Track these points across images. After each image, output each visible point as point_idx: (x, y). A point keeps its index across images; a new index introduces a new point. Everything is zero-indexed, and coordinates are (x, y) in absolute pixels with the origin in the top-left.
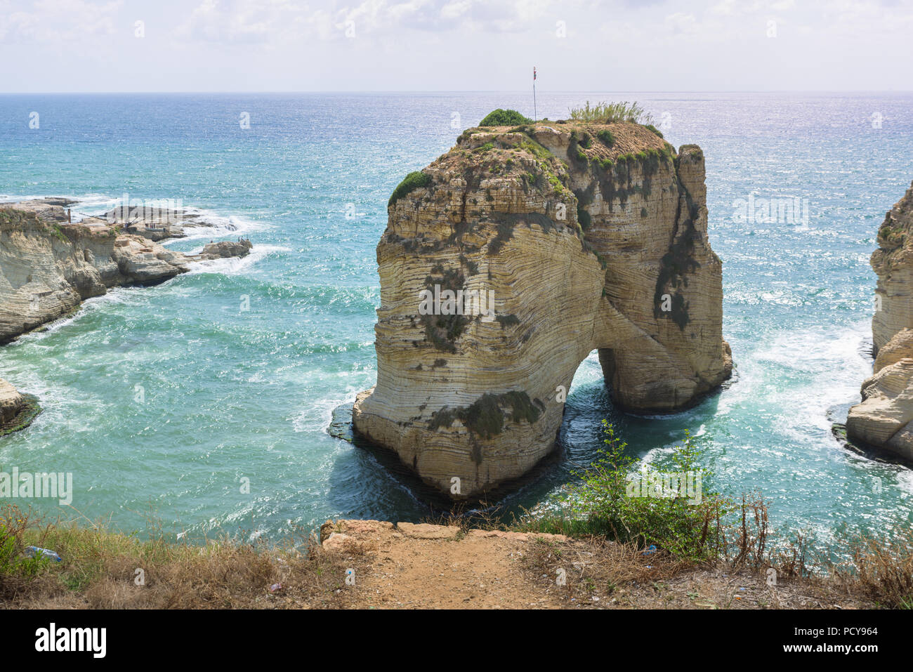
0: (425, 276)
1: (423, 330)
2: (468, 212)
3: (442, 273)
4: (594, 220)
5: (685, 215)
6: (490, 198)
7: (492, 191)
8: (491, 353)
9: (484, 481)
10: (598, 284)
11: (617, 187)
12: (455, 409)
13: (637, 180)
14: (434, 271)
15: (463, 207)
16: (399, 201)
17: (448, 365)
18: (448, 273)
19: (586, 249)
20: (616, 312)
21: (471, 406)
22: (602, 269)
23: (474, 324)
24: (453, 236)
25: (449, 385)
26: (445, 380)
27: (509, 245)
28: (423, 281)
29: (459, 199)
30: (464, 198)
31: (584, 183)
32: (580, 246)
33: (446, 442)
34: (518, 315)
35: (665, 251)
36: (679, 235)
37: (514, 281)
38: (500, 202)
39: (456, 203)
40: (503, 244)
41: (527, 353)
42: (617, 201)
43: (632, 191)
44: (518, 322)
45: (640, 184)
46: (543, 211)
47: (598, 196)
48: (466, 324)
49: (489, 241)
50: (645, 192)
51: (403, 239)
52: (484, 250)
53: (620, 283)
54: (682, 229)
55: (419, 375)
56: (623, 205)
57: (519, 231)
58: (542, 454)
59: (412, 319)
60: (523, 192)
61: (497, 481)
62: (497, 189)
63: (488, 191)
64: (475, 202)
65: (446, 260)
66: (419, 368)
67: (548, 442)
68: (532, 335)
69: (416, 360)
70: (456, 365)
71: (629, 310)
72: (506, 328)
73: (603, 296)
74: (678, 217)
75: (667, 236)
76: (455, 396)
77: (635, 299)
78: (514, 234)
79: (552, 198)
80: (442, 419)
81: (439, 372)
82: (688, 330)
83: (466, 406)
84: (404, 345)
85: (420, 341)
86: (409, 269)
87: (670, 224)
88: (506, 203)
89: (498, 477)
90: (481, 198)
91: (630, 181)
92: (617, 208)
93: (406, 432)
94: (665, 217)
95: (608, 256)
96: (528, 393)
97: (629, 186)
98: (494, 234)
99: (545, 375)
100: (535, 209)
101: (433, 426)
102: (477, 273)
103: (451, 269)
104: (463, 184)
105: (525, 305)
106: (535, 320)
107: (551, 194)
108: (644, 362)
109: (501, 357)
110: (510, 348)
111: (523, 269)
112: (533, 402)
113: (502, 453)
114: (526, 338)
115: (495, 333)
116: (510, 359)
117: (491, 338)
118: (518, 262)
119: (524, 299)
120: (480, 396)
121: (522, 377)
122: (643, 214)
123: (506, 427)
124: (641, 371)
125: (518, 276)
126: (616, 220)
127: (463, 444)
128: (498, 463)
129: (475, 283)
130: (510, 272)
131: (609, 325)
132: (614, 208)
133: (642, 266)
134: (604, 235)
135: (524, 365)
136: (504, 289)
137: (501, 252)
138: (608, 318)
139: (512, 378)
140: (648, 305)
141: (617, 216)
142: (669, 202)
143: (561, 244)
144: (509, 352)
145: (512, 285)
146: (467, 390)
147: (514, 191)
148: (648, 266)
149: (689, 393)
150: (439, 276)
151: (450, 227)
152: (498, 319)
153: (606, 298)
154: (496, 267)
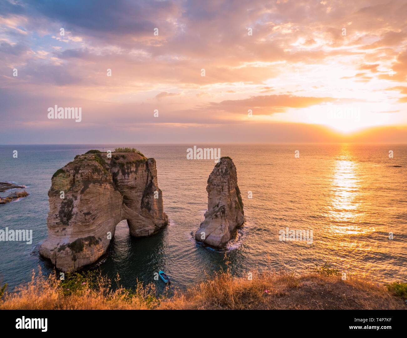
0: (61, 201)
1: (59, 219)
2: (75, 180)
3: (67, 200)
4: (119, 181)
5: (150, 178)
6: (82, 176)
7: (82, 174)
8: (81, 224)
9: (77, 267)
10: (121, 200)
11: (126, 171)
12: (67, 244)
13: (133, 169)
15: (74, 179)
16: (54, 178)
17: (66, 230)
18: (68, 200)
19: (115, 190)
20: (128, 208)
21: (73, 242)
22: (122, 196)
23: (75, 216)
24: (70, 188)
25: (67, 236)
26: (65, 235)
27: (88, 190)
28: (61, 203)
29: (72, 176)
30: (74, 176)
31: (116, 170)
32: (114, 189)
33: (63, 255)
34: (91, 212)
35: (144, 189)
36: (148, 184)
37: (90, 201)
38: (85, 177)
39: (71, 178)
40: (86, 190)
41: (95, 224)
42: (127, 175)
43: (131, 172)
44: (91, 214)
45: (134, 170)
46: (100, 179)
47: (120, 174)
48: (72, 216)
49: (81, 189)
50: (136, 172)
51: (55, 190)
52: (79, 192)
53: (129, 199)
54: (149, 182)
55: (57, 234)
56: (128, 177)
57: (91, 186)
58: (100, 256)
59: (56, 215)
60: (92, 174)
61: (82, 266)
62: (84, 173)
63: (81, 174)
64: (77, 177)
65: (68, 196)
66: (58, 231)
67: (103, 251)
68: (96, 218)
69: (57, 229)
70: (69, 230)
71: (133, 208)
72: (86, 216)
73: (123, 203)
74: (148, 179)
75: (145, 185)
76: (67, 240)
77: (135, 204)
78: (89, 187)
79: (103, 175)
80: (62, 248)
81: (63, 232)
82: (151, 212)
83: (71, 243)
84: (53, 224)
85: (58, 222)
86: (57, 199)
87: (145, 181)
88: (87, 177)
89: (82, 265)
90: (79, 176)
91: (130, 169)
92: (127, 177)
93: (52, 253)
94: (144, 180)
95: (124, 191)
96: (95, 236)
97: (130, 171)
98: (83, 187)
99: (102, 230)
100: (97, 179)
101: (60, 250)
102: (77, 199)
103: (69, 199)
104: (74, 172)
105: (94, 208)
106: (97, 213)
107: (103, 174)
108: (138, 223)
109: (85, 225)
110: (88, 222)
111: (93, 197)
112: (97, 239)
113: (84, 257)
114: (94, 219)
115: (82, 218)
116: (88, 226)
117: (81, 220)
118: (91, 195)
119: (94, 206)
120: (77, 239)
121: (93, 231)
122: (136, 179)
123: (86, 248)
124: (137, 225)
125: (91, 200)
126: (126, 181)
127: (69, 255)
128: (82, 260)
129: (76, 203)
130: (88, 198)
131: (126, 212)
132: (126, 177)
133: (136, 194)
134: (123, 185)
135: (94, 227)
136: (86, 204)
137: (85, 192)
138: (126, 211)
139: (89, 232)
140: (139, 205)
141: (127, 180)
142: (144, 175)
143: (106, 189)
144: (88, 224)
145: (89, 203)
146: (72, 237)
147: (90, 173)
148: (138, 194)
149: (153, 231)
150: (66, 201)
151: (70, 185)
152: (84, 214)
153: (124, 204)
154: (83, 197)
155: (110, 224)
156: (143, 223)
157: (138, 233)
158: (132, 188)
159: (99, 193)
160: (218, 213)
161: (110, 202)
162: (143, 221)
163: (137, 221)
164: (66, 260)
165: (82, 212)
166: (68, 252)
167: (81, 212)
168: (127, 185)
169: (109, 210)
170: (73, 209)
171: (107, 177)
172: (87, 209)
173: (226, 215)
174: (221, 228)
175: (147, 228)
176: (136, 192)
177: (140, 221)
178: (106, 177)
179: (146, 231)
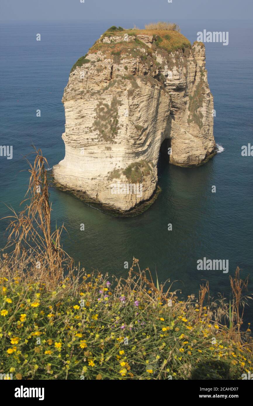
0: (94, 107)
1: (97, 133)
2: (114, 75)
4: (166, 78)
6: (126, 68)
9: (135, 202)
11: (174, 61)
12: (120, 169)
15: (112, 72)
17: (113, 149)
21: (127, 168)
23: (123, 129)
24: (107, 86)
26: (112, 157)
27: (138, 90)
28: (94, 110)
29: (109, 69)
30: (112, 68)
34: (142, 124)
38: (131, 70)
40: (135, 90)
42: (175, 69)
48: (120, 129)
49: (127, 88)
52: (126, 93)
53: (175, 107)
59: (90, 128)
60: (141, 65)
62: (130, 63)
63: (125, 65)
65: (104, 99)
66: (94, 152)
69: (94, 148)
70: (117, 149)
74: (195, 76)
77: (181, 115)
79: (152, 68)
80: (114, 175)
85: (96, 138)
86: (84, 104)
89: (140, 200)
90: (122, 69)
92: (175, 72)
93: (93, 182)
97: (179, 62)
98: (130, 85)
100: (146, 73)
101: (110, 178)
102: (123, 104)
104: (111, 61)
109: (137, 144)
111: (142, 102)
112: (149, 165)
115: (134, 133)
116: (140, 145)
118: (140, 99)
120: (130, 163)
129: (122, 109)
130: (138, 103)
133: (183, 99)
137: (134, 94)
139: (141, 154)
140: (185, 117)
149: (204, 157)
151: (106, 82)
152: (135, 126)
154: (132, 101)
156: (191, 144)
158: (180, 89)
162: (192, 141)
166: (124, 180)
167: (131, 123)
168: (175, 85)
170: (119, 120)
175: (196, 153)
176: (183, 96)
179: (196, 157)
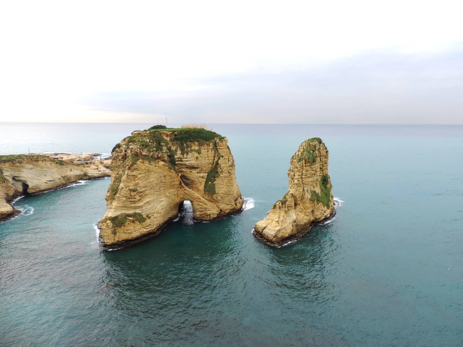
1: (110, 192)
4: (177, 160)
5: (216, 159)
6: (131, 152)
8: (125, 200)
10: (177, 180)
11: (186, 150)
12: (110, 217)
13: (195, 147)
14: (117, 174)
15: (126, 154)
16: (113, 153)
19: (170, 168)
20: (188, 189)
21: (116, 216)
22: (178, 175)
24: (122, 163)
25: (112, 210)
28: (114, 177)
30: (126, 151)
32: (168, 168)
33: (104, 227)
34: (138, 188)
35: (209, 170)
36: (214, 165)
38: (134, 153)
39: (123, 153)
41: (142, 201)
43: (192, 151)
44: (137, 190)
45: (197, 149)
46: (150, 156)
47: (179, 152)
49: (129, 165)
50: (198, 151)
52: (127, 167)
53: (189, 180)
54: (215, 163)
56: (187, 155)
57: (139, 162)
58: (144, 233)
60: (141, 150)
62: (133, 149)
63: (131, 150)
64: (128, 153)
65: (120, 171)
67: (150, 229)
68: (144, 195)
71: (195, 189)
72: (132, 192)
73: (180, 184)
74: (214, 159)
75: (210, 165)
76: (111, 213)
77: (196, 185)
78: (137, 163)
80: (106, 219)
82: (215, 195)
83: (113, 216)
87: (211, 161)
88: (135, 153)
89: (123, 239)
90: (129, 151)
91: (191, 148)
94: (209, 160)
95: (182, 171)
96: (143, 214)
98: (131, 163)
99: (152, 208)
100: (146, 155)
102: (125, 175)
103: (121, 174)
104: (126, 147)
105: (142, 185)
106: (146, 190)
107: (154, 151)
108: (199, 205)
109: (130, 201)
110: (134, 199)
111: (140, 174)
112: (144, 216)
113: (125, 231)
114: (141, 196)
115: (127, 194)
116: (134, 202)
117: (125, 195)
118: (139, 172)
119: (141, 183)
120: (120, 213)
121: (140, 208)
122: (197, 158)
123: (128, 224)
124: (198, 208)
125: (139, 176)
126: (186, 160)
127: (109, 228)
128: (123, 234)
129: (124, 178)
130: (136, 175)
131: (186, 193)
132: (184, 156)
133: (199, 175)
134: (181, 164)
135: (141, 204)
136: (133, 180)
137: (132, 168)
138: (185, 191)
139: (135, 208)
140: (202, 187)
141: (186, 158)
142: (210, 155)
143: (157, 166)
144: (133, 200)
145: (136, 179)
146: (115, 211)
147: (138, 149)
148: (202, 175)
149: (215, 216)
150: (118, 176)
151: (122, 160)
152: (129, 189)
153: (183, 184)
154: (130, 173)
155: (162, 204)
156: (205, 206)
157: (198, 216)
158: (193, 168)
159: (148, 170)
160: (278, 203)
161: (163, 181)
162: (205, 204)
163: (198, 203)
164: (106, 232)
165: (128, 188)
166: (109, 224)
167: (126, 187)
168: (185, 165)
169: (162, 188)
170: (120, 184)
171: (159, 154)
172: (133, 185)
173: (287, 205)
174: (279, 220)
175: (208, 212)
176: (198, 173)
177: (201, 204)
178: (157, 154)
179: (208, 215)
